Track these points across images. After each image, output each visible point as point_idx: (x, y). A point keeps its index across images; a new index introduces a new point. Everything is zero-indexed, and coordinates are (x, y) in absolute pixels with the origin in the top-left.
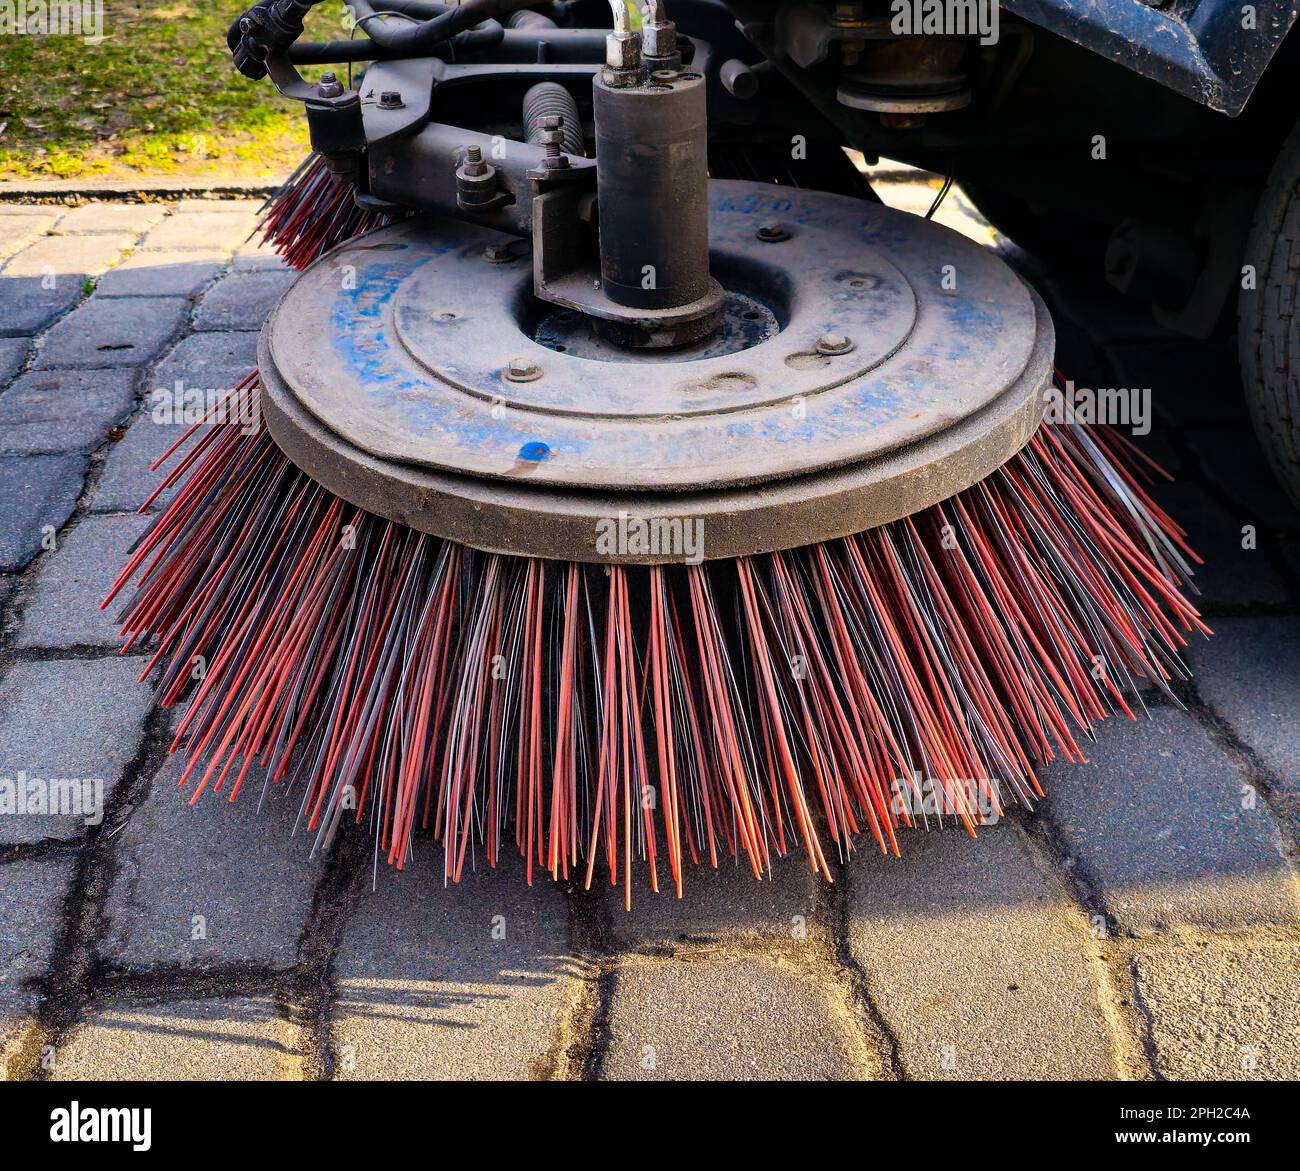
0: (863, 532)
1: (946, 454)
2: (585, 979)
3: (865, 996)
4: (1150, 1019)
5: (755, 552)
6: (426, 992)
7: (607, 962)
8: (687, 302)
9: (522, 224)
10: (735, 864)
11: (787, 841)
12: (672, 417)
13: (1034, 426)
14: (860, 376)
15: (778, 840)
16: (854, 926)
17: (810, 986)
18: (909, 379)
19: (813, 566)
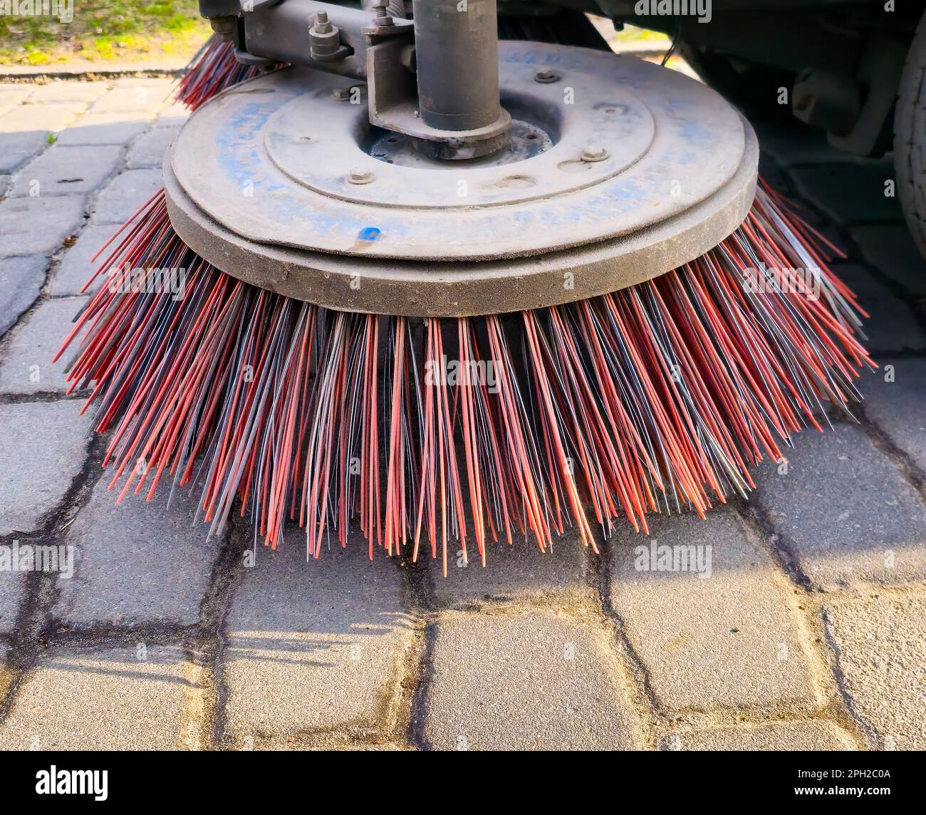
0: (618, 292)
1: (679, 232)
2: (414, 629)
3: (624, 639)
4: (838, 652)
5: (537, 307)
6: (295, 640)
7: (430, 617)
8: (483, 125)
9: (359, 70)
10: (526, 542)
11: (564, 523)
12: (473, 208)
13: (745, 213)
14: (614, 176)
15: (558, 524)
16: (615, 587)
17: (582, 632)
18: (650, 178)
19: (581, 318)
